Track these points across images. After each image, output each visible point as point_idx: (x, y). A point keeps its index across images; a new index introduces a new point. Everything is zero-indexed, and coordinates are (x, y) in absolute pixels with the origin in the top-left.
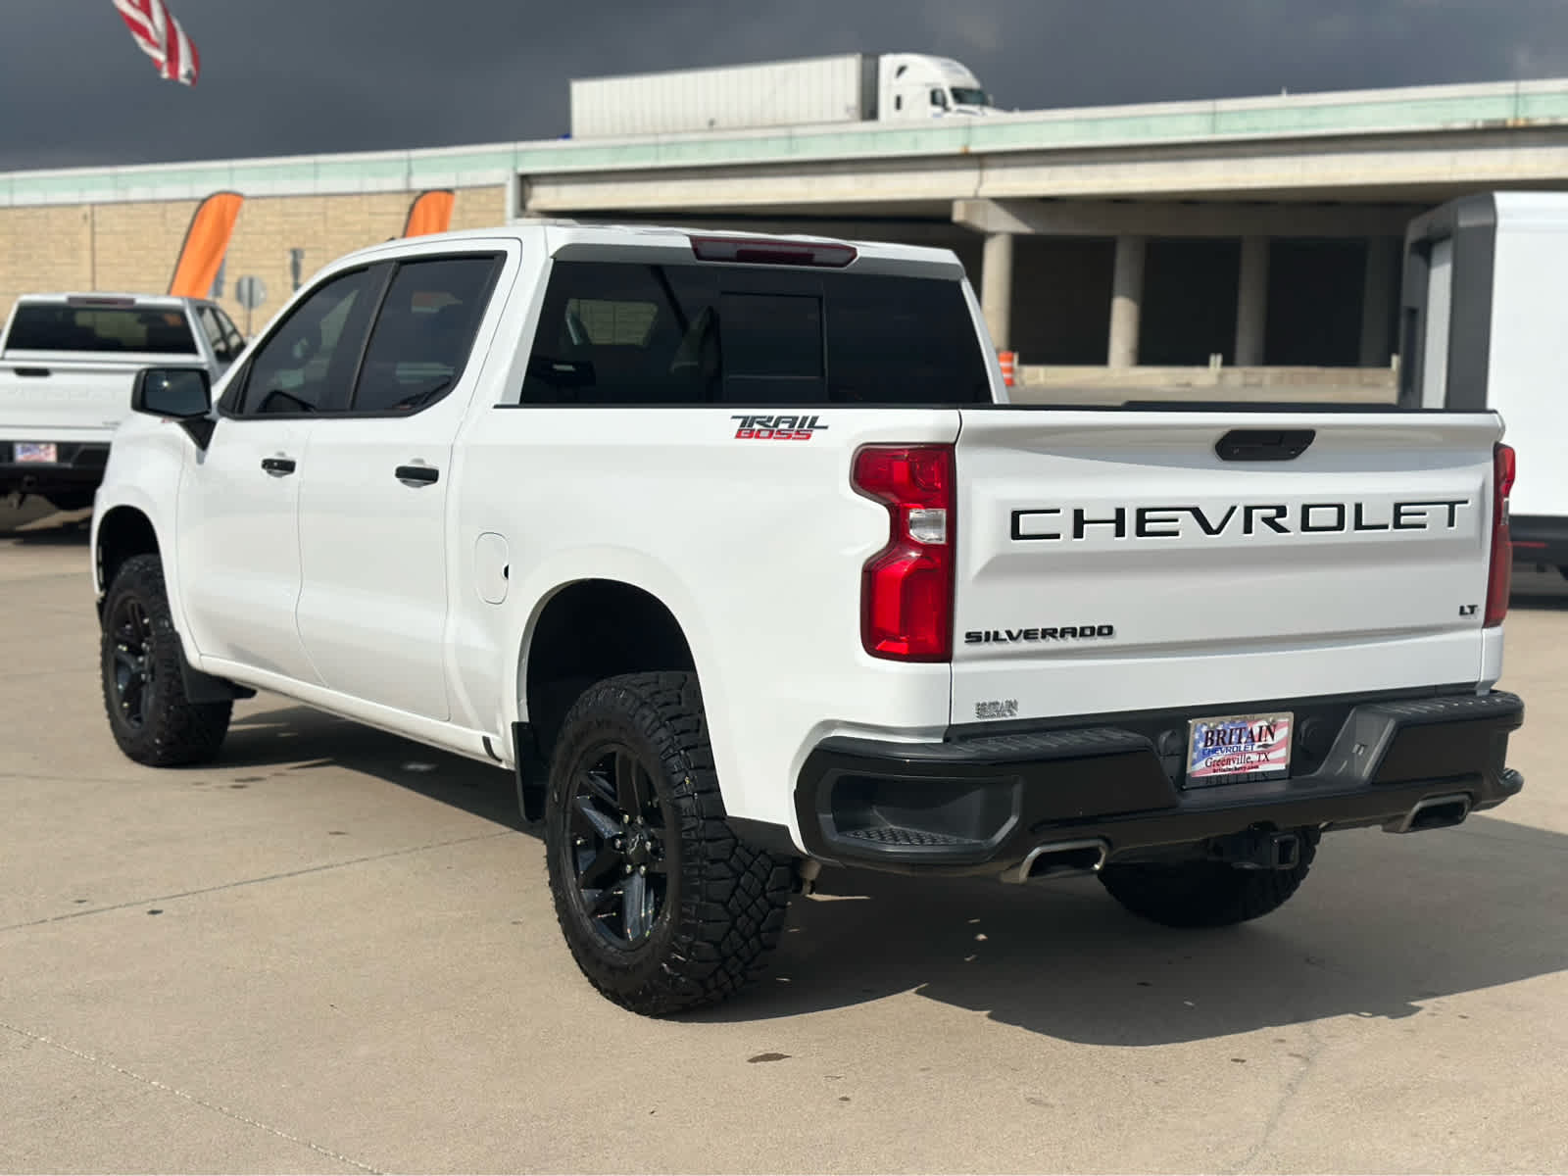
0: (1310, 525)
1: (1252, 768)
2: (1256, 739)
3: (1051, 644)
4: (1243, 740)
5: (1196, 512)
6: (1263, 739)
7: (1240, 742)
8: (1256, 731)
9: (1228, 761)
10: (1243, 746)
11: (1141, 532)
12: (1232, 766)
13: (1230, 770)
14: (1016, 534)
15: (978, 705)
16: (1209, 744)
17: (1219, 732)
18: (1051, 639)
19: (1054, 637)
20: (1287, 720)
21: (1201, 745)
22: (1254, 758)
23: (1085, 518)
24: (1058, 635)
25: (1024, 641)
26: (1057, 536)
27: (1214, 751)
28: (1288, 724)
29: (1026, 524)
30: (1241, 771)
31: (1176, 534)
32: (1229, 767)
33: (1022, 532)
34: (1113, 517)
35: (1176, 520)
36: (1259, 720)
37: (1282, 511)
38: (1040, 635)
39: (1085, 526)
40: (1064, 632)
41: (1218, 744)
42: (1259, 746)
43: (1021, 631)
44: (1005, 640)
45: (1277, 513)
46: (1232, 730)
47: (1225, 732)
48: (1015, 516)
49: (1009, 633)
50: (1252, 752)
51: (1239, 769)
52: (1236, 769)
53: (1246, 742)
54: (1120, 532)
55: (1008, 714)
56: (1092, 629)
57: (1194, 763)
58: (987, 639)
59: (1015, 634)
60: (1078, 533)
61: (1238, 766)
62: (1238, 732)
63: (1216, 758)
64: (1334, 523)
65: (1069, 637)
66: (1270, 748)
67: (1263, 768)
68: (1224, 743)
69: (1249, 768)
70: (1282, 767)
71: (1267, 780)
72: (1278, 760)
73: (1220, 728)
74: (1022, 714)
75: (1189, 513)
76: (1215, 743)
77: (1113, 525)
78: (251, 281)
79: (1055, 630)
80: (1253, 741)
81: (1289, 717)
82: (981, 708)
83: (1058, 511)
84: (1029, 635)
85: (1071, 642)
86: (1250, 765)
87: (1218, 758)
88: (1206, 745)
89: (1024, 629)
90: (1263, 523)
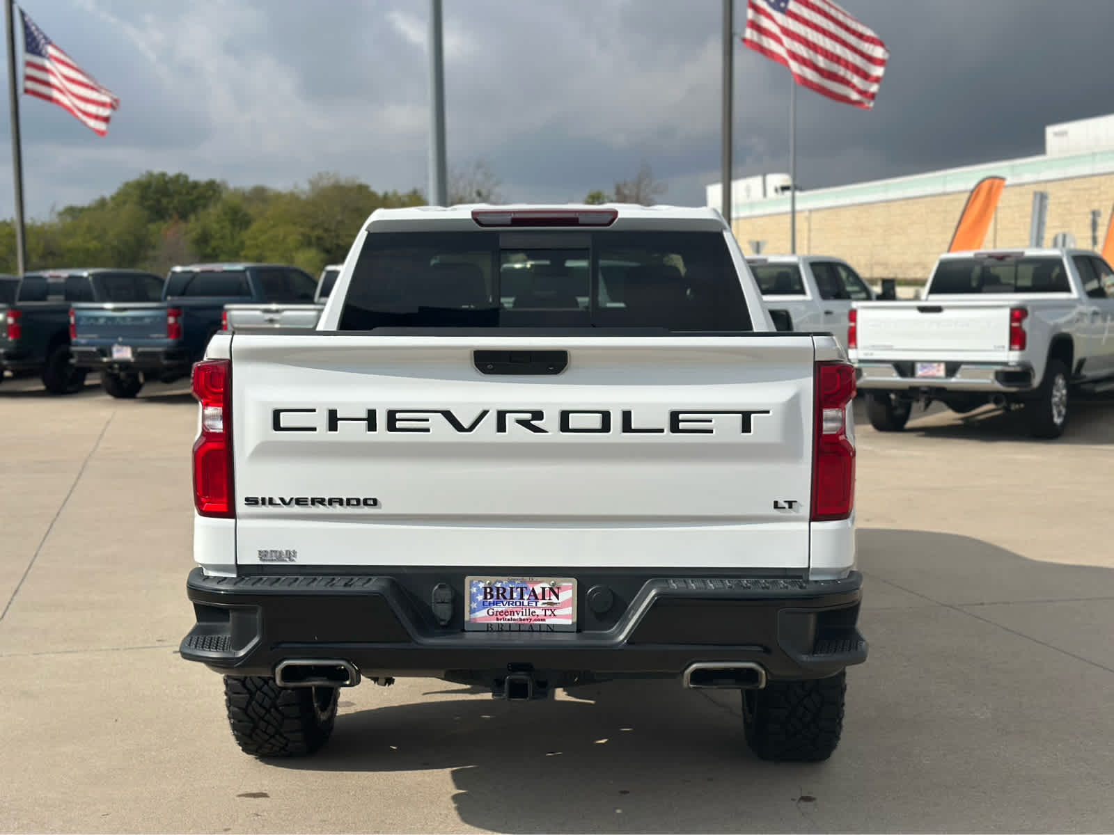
0: (570, 427)
1: (539, 620)
2: (540, 597)
3: (320, 509)
4: (526, 597)
5: (448, 415)
6: (547, 598)
7: (522, 598)
8: (538, 591)
9: (512, 613)
10: (526, 603)
11: (391, 427)
12: (516, 617)
13: (514, 620)
14: (277, 426)
15: (260, 551)
16: (489, 597)
17: (498, 589)
18: (321, 506)
19: (324, 505)
20: (571, 584)
21: (480, 598)
22: (540, 612)
23: (338, 416)
24: (327, 503)
25: (296, 506)
26: (314, 429)
27: (495, 604)
28: (572, 588)
29: (285, 420)
30: (526, 622)
31: (428, 430)
32: (513, 617)
33: (282, 425)
34: (365, 415)
35: (427, 420)
36: (540, 582)
37: (538, 415)
38: (310, 503)
39: (339, 422)
40: (331, 502)
41: (498, 598)
42: (544, 603)
43: (292, 499)
44: (279, 504)
45: (533, 416)
46: (512, 588)
47: (505, 590)
48: (276, 414)
49: (282, 499)
50: (536, 607)
51: (524, 620)
52: (521, 620)
53: (529, 599)
54: (372, 426)
55: (288, 559)
56: (358, 500)
57: (472, 611)
58: (264, 503)
59: (287, 501)
60: (333, 426)
61: (523, 618)
62: (519, 590)
63: (496, 609)
64: (598, 425)
65: (337, 505)
66: (555, 606)
67: (549, 621)
68: (505, 598)
69: (535, 620)
70: (569, 622)
71: (553, 631)
72: (565, 615)
73: (499, 585)
74: (299, 561)
75: (440, 414)
76: (495, 597)
77: (366, 422)
78: (1064, 237)
79: (323, 500)
80: (536, 598)
81: (573, 583)
82: (263, 555)
83: (314, 410)
84: (299, 502)
85: (338, 509)
86: (536, 617)
87: (500, 610)
88: (485, 598)
89: (295, 497)
90: (517, 424)
